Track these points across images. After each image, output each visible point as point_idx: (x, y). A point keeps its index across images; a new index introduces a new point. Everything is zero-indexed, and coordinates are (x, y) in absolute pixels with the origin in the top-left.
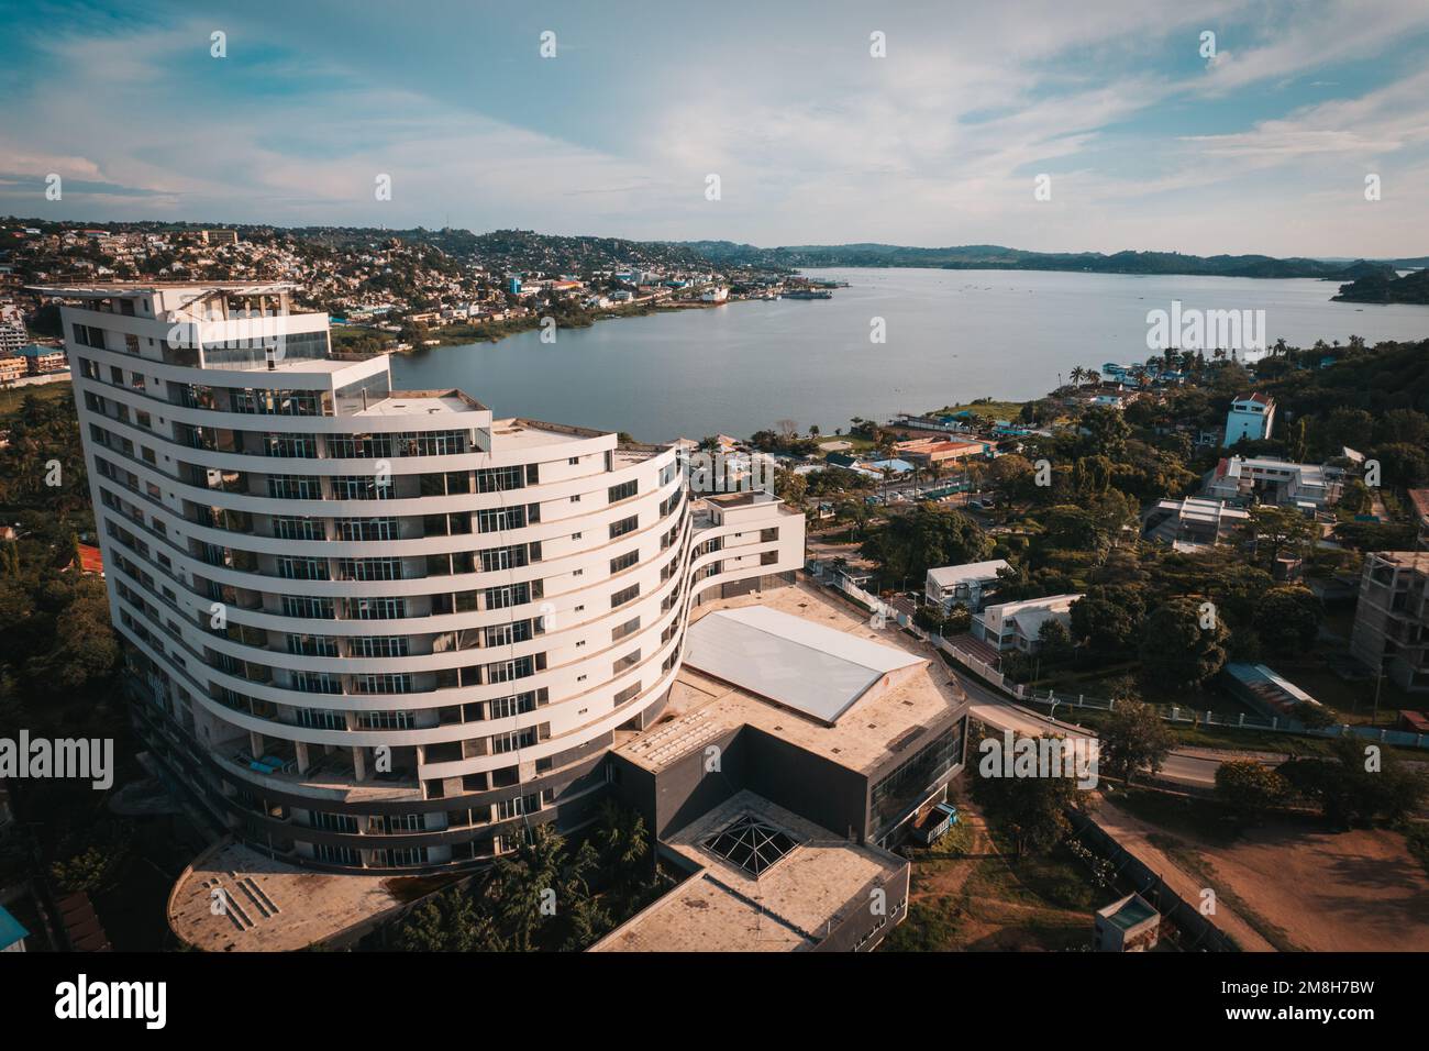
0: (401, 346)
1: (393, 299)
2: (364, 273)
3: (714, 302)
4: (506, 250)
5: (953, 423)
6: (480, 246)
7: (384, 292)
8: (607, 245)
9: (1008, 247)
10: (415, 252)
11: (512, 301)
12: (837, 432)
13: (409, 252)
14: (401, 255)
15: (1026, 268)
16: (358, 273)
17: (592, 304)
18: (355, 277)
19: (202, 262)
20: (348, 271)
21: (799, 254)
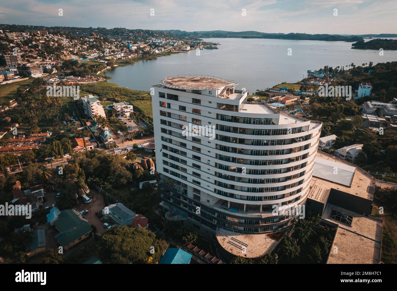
0: (108, 67)
1: (97, 52)
2: (88, 44)
3: (187, 50)
4: (118, 34)
5: (283, 90)
6: (110, 33)
7: (94, 50)
8: (147, 32)
9: (258, 31)
10: (100, 37)
11: (131, 52)
12: (253, 94)
13: (98, 37)
14: (96, 38)
15: (265, 38)
16: (86, 44)
17: (154, 52)
18: (85, 45)
19: (41, 41)
20: (83, 43)
21: (201, 34)
